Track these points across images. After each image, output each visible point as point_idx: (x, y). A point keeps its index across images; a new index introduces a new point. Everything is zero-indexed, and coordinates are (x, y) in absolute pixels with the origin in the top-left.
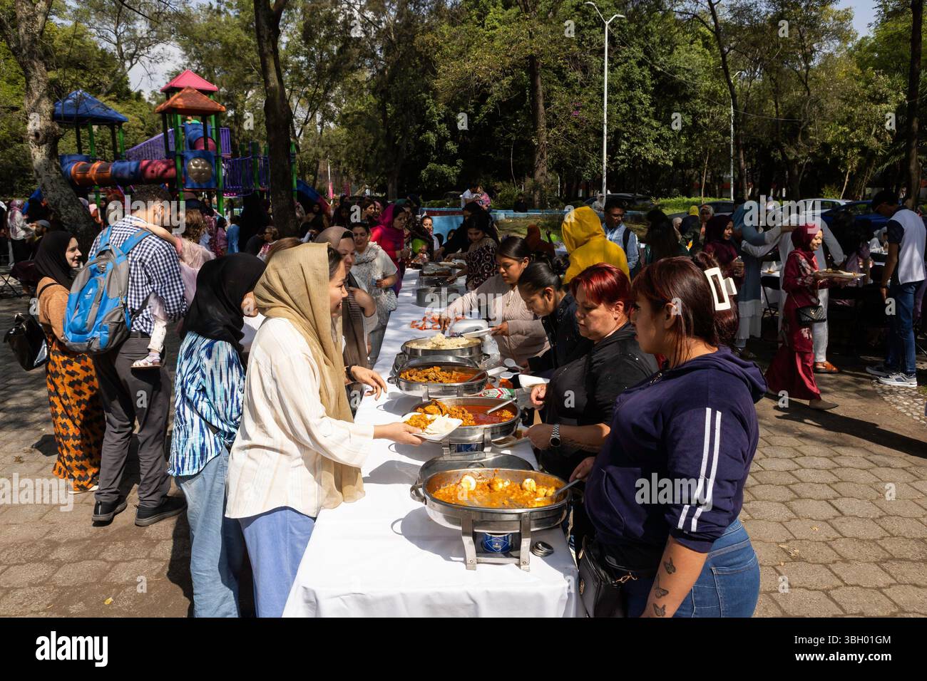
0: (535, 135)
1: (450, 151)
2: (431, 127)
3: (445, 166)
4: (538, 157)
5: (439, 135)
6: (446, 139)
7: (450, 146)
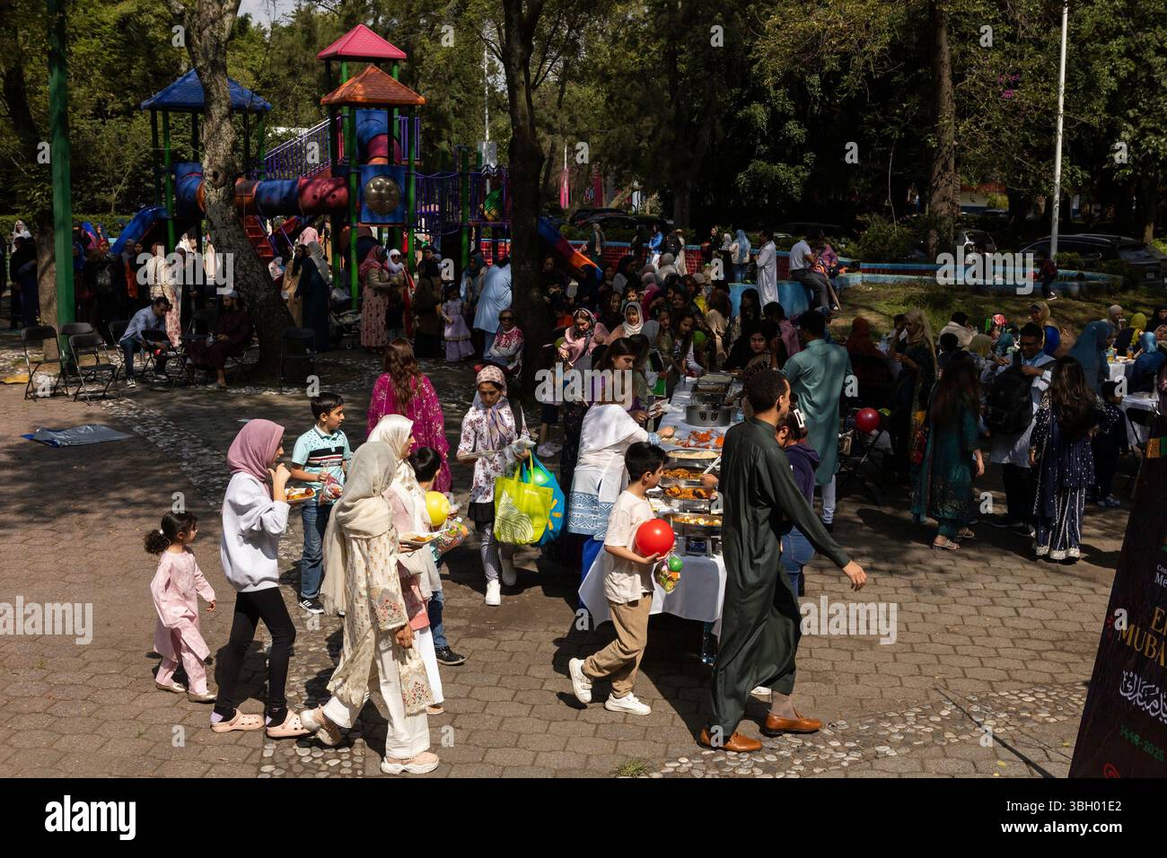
0: (934, 130)
1: (791, 139)
2: (760, 95)
3: (782, 165)
4: (938, 168)
5: (774, 109)
6: (786, 117)
7: (794, 129)
